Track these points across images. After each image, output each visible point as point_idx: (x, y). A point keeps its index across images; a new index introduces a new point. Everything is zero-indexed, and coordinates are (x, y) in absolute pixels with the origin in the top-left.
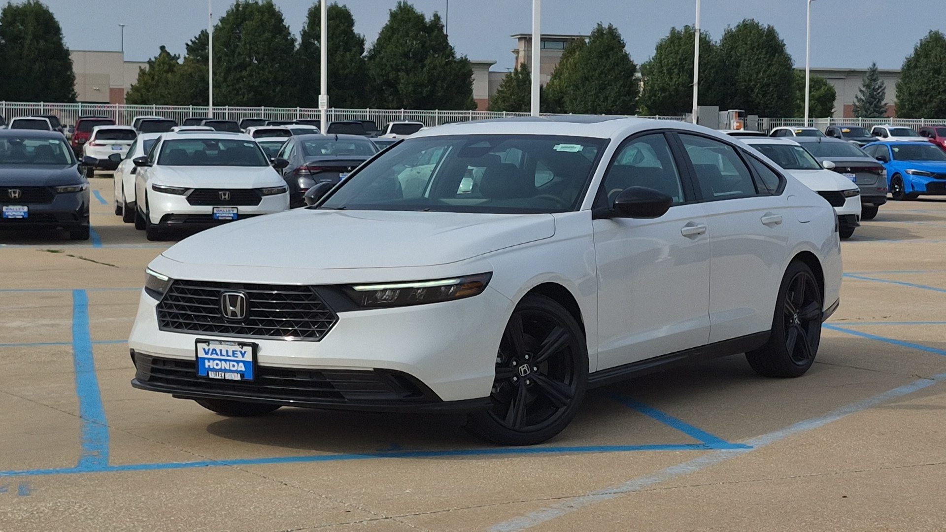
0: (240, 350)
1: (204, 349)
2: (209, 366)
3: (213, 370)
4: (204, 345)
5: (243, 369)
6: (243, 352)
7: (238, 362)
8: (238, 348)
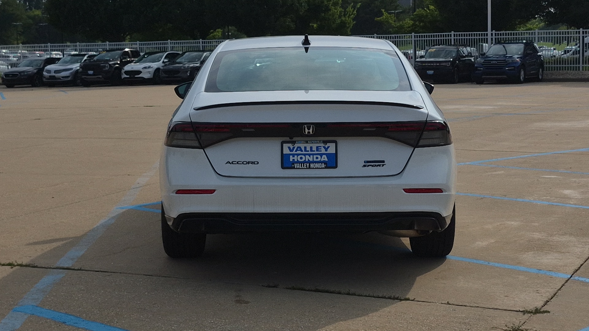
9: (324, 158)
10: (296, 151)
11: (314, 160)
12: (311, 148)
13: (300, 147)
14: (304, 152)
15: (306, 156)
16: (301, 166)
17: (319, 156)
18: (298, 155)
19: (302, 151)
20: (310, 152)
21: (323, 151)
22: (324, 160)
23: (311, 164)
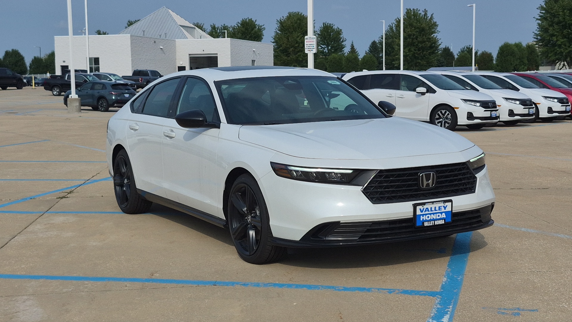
0: (444, 205)
1: (420, 209)
2: (423, 219)
3: (426, 221)
4: (421, 207)
5: (445, 217)
6: (445, 206)
7: (441, 213)
8: (442, 204)
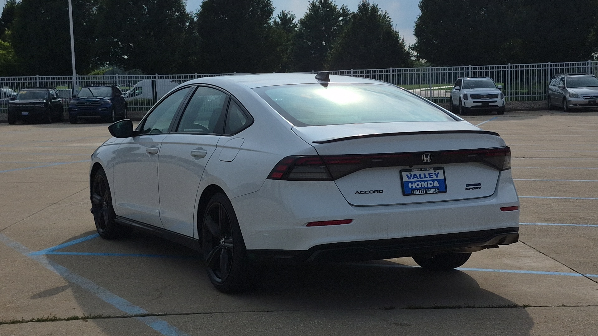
9: (436, 184)
10: (413, 179)
11: (429, 186)
12: (425, 175)
13: (416, 175)
14: (419, 179)
15: (422, 183)
16: (420, 192)
17: (432, 182)
18: (415, 182)
19: (418, 178)
20: (424, 179)
21: (435, 177)
22: (436, 185)
23: (427, 190)
